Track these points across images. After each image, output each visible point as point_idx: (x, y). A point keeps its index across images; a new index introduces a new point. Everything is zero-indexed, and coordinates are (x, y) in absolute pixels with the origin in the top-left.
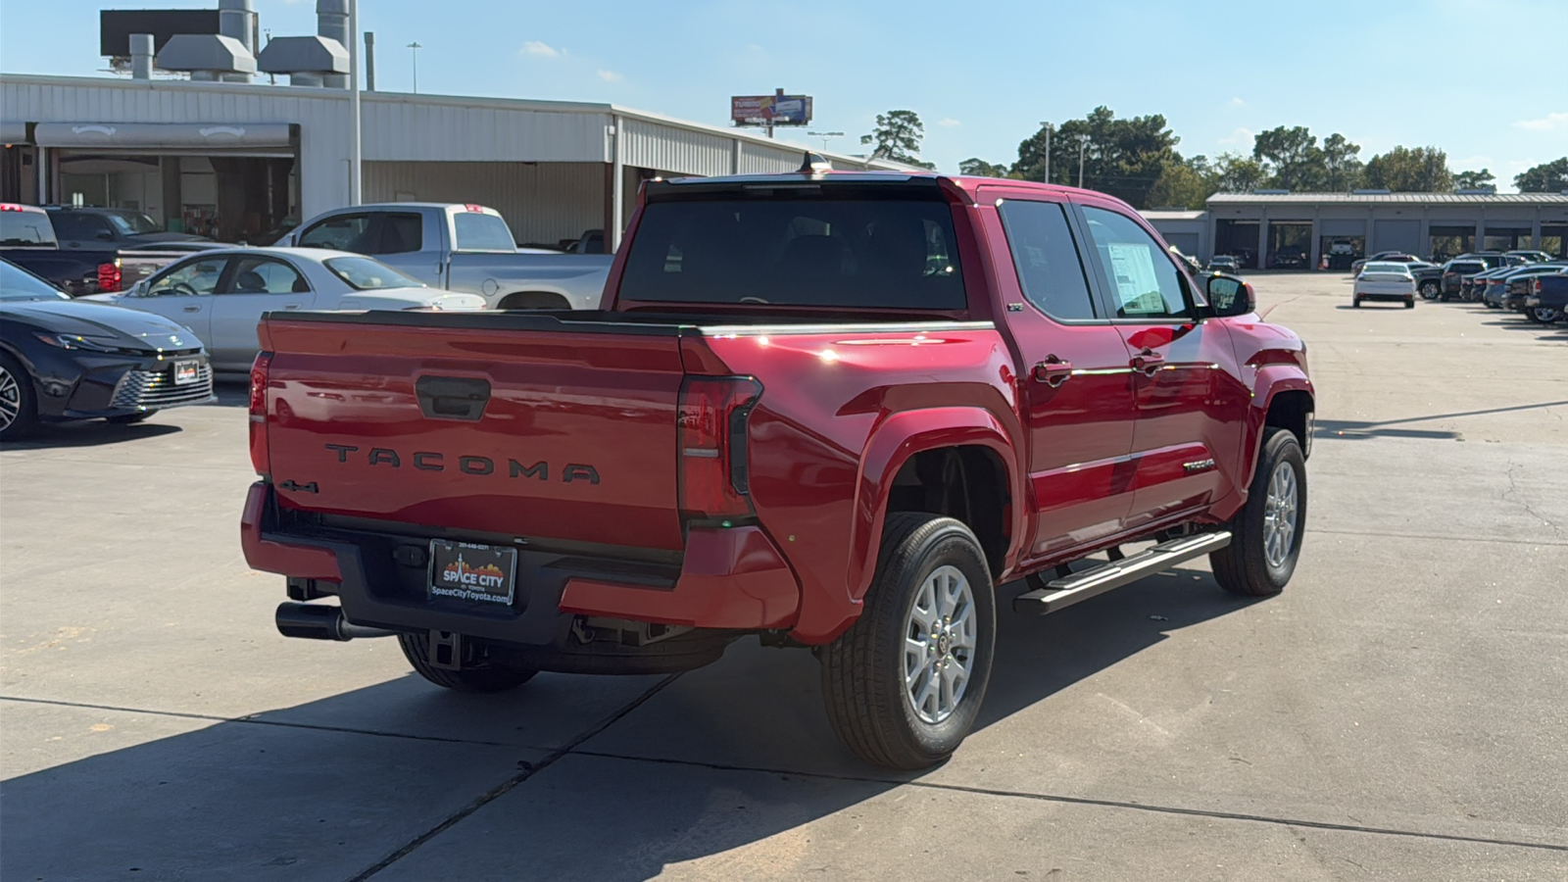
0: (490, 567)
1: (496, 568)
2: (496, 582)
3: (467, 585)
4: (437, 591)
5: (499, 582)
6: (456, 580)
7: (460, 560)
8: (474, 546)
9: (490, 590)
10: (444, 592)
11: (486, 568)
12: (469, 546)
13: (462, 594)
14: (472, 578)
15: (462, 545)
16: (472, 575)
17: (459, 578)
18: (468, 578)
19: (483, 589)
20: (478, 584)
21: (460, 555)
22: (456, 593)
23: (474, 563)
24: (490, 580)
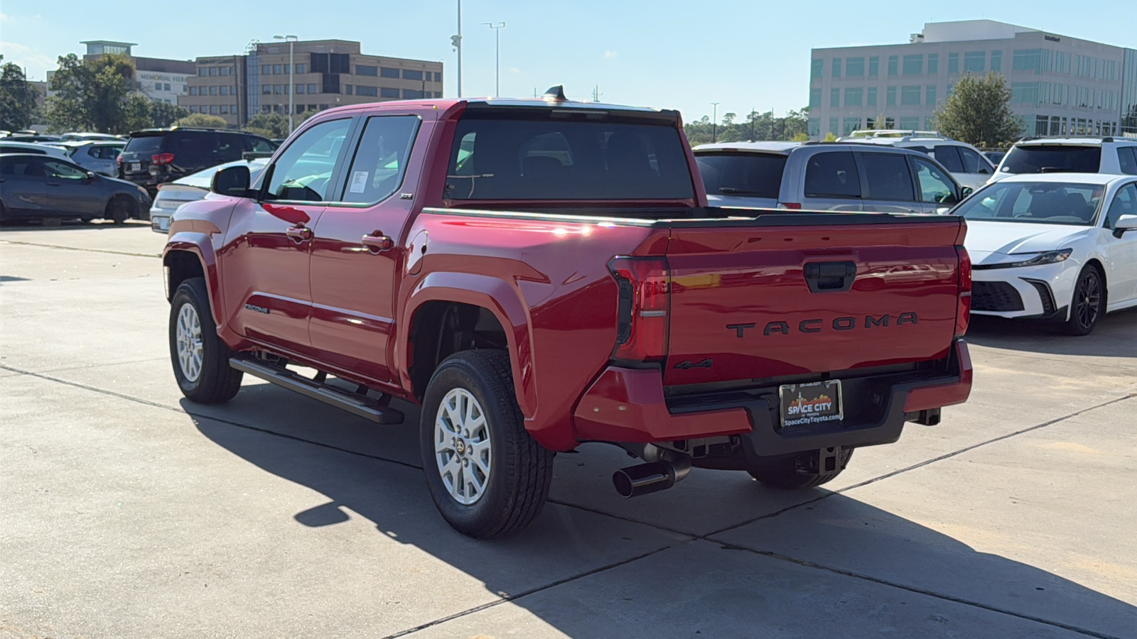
0: (822, 397)
1: (826, 397)
2: (826, 406)
3: (806, 414)
4: (789, 423)
5: (829, 406)
6: (798, 412)
7: (800, 397)
8: (811, 384)
9: (822, 414)
10: (793, 423)
11: (818, 398)
12: (807, 385)
13: (807, 421)
14: (809, 408)
15: (802, 385)
16: (809, 406)
17: (800, 411)
18: (806, 409)
19: (818, 414)
20: (814, 411)
21: (800, 393)
22: (803, 421)
23: (809, 397)
24: (822, 406)
